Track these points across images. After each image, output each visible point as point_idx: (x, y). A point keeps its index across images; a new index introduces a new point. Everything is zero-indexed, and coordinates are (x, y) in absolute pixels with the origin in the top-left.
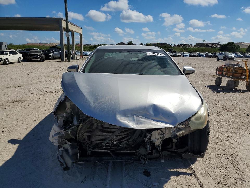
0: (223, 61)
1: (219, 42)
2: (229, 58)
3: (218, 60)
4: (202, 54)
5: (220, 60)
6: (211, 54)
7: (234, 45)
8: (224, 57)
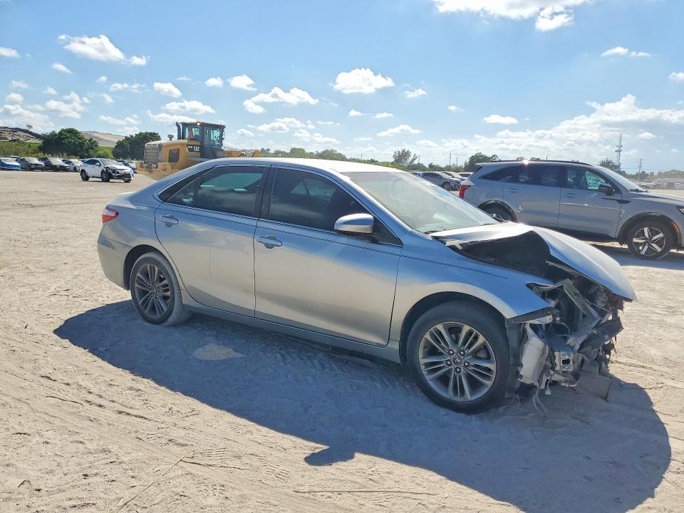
0: (103, 181)
1: (29, 126)
2: (118, 173)
3: (86, 178)
4: (6, 160)
5: (90, 179)
6: (35, 161)
7: (80, 139)
8: (103, 172)
